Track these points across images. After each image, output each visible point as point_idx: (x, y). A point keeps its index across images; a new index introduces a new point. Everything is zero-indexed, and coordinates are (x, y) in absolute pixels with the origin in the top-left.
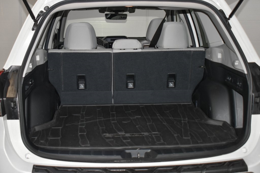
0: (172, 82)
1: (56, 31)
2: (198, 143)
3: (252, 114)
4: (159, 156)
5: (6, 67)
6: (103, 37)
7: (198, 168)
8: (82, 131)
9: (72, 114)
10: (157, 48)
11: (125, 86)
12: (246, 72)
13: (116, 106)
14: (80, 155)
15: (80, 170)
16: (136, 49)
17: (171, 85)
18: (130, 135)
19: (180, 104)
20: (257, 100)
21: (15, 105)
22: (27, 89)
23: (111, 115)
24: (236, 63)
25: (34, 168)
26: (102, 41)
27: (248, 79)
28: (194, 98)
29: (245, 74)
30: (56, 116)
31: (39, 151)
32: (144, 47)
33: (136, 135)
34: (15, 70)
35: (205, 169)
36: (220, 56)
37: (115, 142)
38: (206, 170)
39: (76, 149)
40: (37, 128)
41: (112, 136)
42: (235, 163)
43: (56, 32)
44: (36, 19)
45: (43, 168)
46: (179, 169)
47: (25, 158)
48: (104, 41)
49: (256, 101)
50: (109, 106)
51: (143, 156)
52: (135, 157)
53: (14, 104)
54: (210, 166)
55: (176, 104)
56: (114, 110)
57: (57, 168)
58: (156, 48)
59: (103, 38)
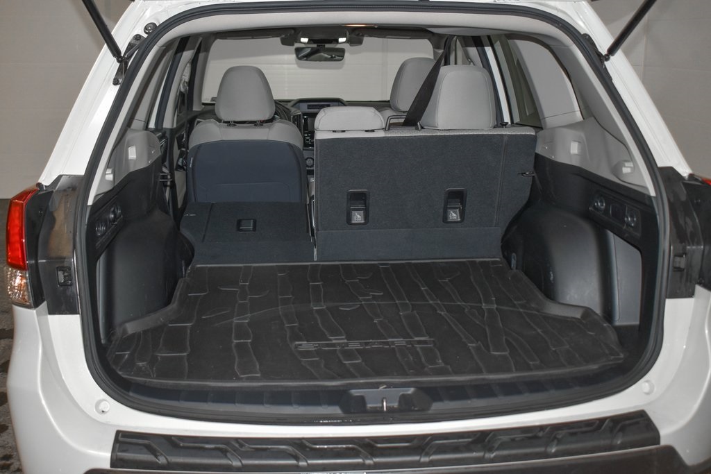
0: (456, 208)
1: (181, 86)
2: (529, 369)
3: (666, 298)
4: (436, 406)
5: (46, 179)
6: (289, 101)
7: (535, 437)
8: (241, 333)
9: (219, 287)
10: (422, 128)
11: (345, 218)
12: (652, 193)
13: (323, 265)
14: (237, 404)
15: (237, 445)
16: (373, 131)
17: (454, 215)
18: (361, 344)
19: (475, 262)
20: (680, 262)
21: (69, 277)
22: (102, 235)
23: (310, 290)
24: (626, 170)
25: (116, 440)
26: (288, 109)
27: (658, 211)
28: (507, 246)
29: (650, 197)
30: (178, 294)
31: (131, 394)
32: (390, 126)
33: (376, 344)
34: (69, 188)
35: (555, 442)
36: (574, 148)
37: (322, 366)
38: (557, 445)
39: (226, 387)
40: (131, 328)
41: (315, 347)
42: (627, 422)
43: (182, 90)
44: (122, 55)
45: (140, 441)
46: (489, 441)
47: (96, 412)
48: (293, 110)
49: (677, 265)
50: (308, 266)
51: (396, 405)
52: (376, 407)
53: (66, 274)
54: (565, 432)
55: (464, 260)
56: (319, 275)
57: (178, 441)
58: (420, 128)
59: (289, 103)
